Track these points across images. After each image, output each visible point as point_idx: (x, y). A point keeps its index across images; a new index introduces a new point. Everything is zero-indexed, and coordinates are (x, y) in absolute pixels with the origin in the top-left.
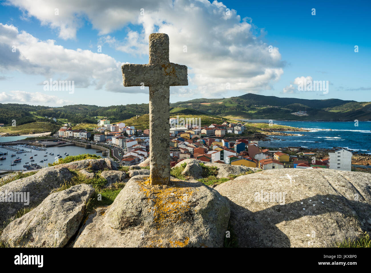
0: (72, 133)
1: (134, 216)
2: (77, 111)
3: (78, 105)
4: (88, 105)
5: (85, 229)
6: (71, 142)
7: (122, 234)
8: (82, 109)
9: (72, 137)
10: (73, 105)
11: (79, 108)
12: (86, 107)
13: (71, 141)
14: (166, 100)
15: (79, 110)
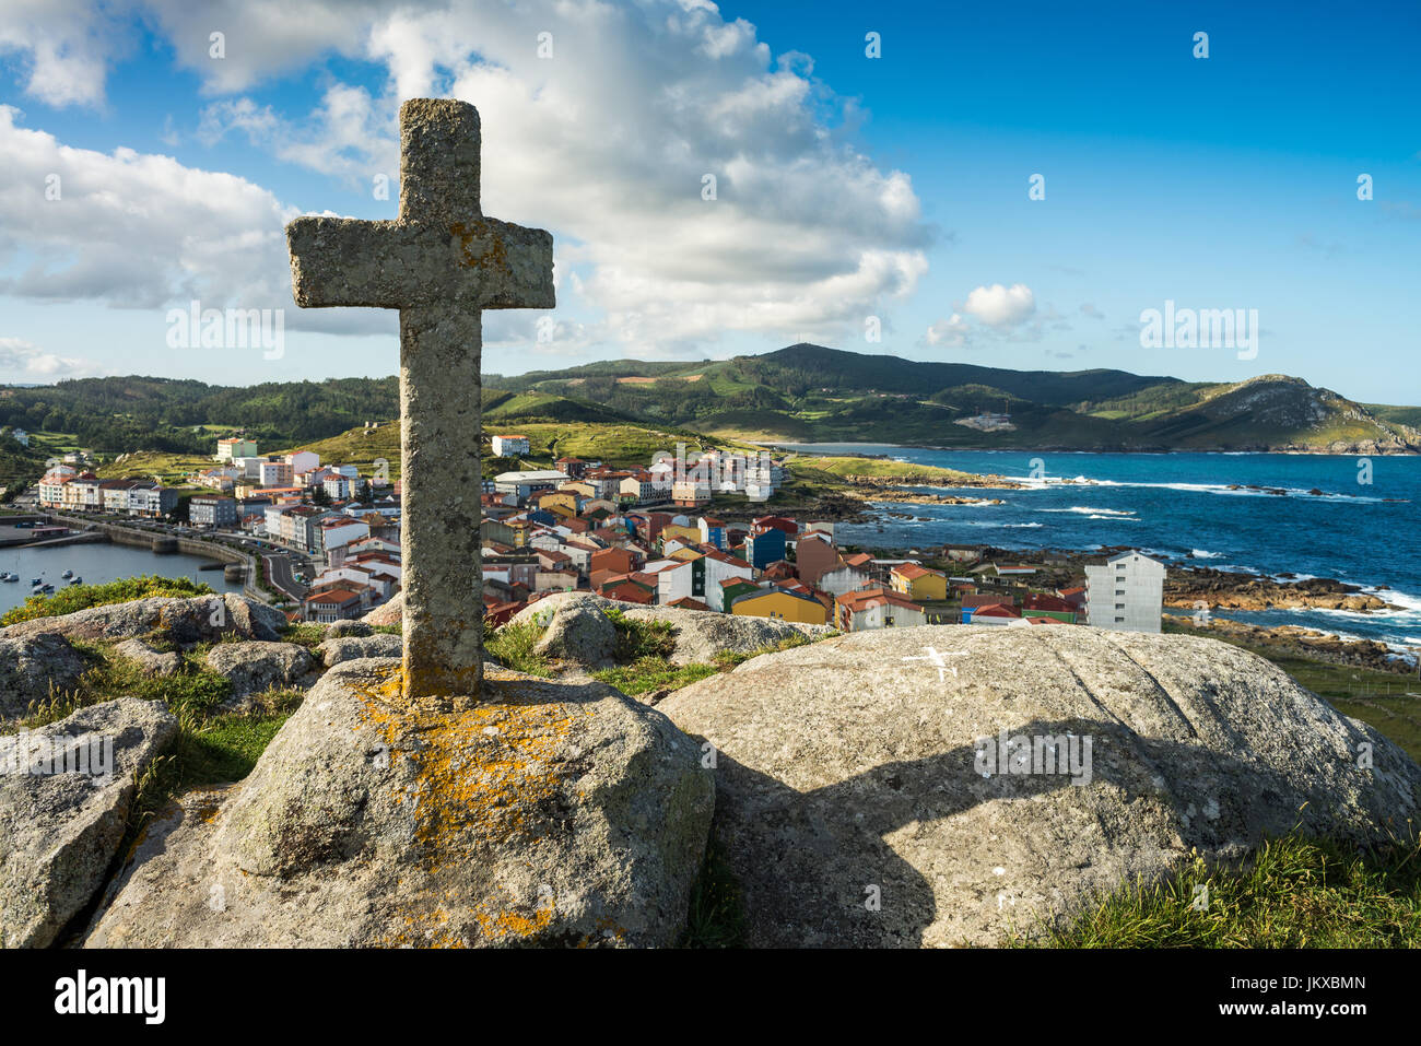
0: (96, 491)
1: (336, 821)
2: (119, 402)
3: (122, 380)
4: (164, 379)
5: (131, 883)
6: (93, 529)
7: (286, 896)
8: (138, 394)
9: (95, 507)
10: (102, 378)
11: (129, 392)
12: (157, 387)
13: (91, 524)
14: (467, 364)
15: (125, 397)
